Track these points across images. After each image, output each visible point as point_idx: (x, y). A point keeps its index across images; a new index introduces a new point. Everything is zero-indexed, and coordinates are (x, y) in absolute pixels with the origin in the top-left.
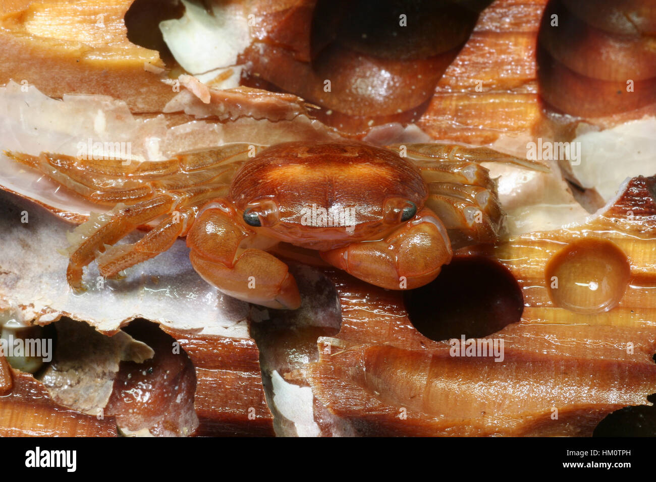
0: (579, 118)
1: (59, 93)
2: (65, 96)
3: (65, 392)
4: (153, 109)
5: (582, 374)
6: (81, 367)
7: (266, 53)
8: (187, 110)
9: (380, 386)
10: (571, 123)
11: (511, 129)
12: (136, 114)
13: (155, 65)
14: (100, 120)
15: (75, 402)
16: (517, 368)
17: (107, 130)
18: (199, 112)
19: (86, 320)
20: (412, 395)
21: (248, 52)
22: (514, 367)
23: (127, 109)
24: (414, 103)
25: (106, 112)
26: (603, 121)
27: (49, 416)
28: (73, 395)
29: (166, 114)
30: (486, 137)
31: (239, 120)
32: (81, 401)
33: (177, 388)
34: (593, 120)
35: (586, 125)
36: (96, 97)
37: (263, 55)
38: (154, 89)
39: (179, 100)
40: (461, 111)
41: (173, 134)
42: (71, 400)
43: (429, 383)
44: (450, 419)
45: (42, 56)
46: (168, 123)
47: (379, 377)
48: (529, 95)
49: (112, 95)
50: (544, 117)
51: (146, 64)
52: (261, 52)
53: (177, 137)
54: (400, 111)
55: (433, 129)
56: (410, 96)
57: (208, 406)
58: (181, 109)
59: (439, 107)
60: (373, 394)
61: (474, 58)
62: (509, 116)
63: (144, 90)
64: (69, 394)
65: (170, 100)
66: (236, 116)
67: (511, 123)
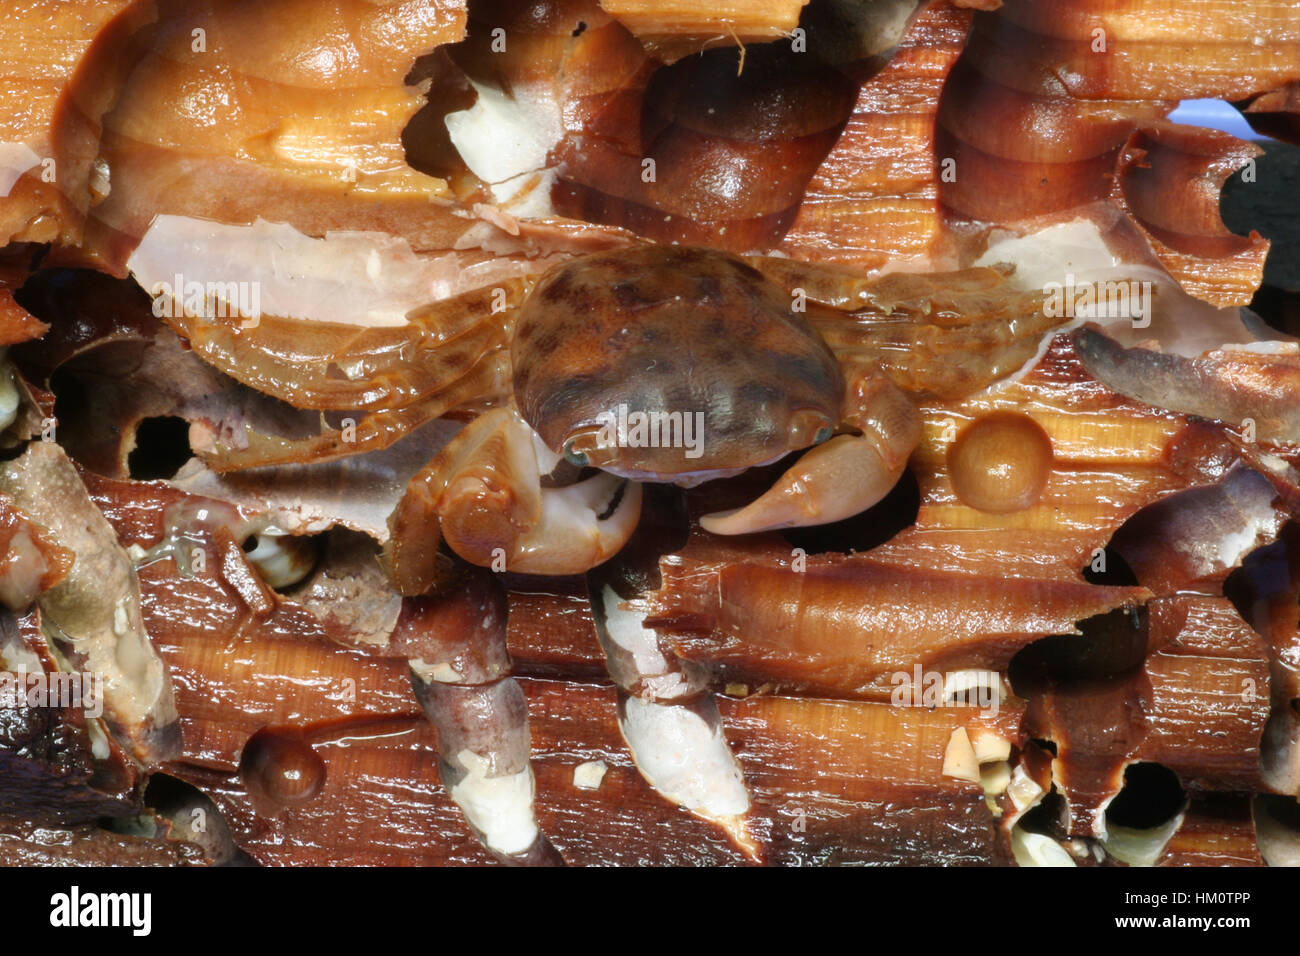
0: (992, 224)
1: (320, 231)
2: (328, 234)
3: (341, 606)
4: (440, 245)
5: (993, 596)
6: (360, 574)
7: (584, 149)
8: (485, 246)
9: (740, 616)
10: (981, 232)
11: (903, 250)
12: (419, 252)
13: (443, 197)
14: (374, 263)
15: (354, 621)
16: (912, 588)
17: (382, 274)
18: (501, 247)
19: (365, 529)
20: (780, 625)
21: (560, 147)
22: (908, 588)
23: (408, 246)
24: (778, 205)
25: (381, 252)
26: (1024, 225)
27: (324, 659)
28: (350, 611)
29: (458, 252)
30: (871, 261)
31: (553, 256)
32: (362, 621)
33: (483, 608)
34: (1011, 225)
35: (1001, 231)
36: (368, 234)
37: (580, 152)
38: (442, 222)
39: (474, 235)
40: (837, 225)
41: (467, 275)
42: (349, 618)
43: (802, 609)
44: (828, 658)
45: (298, 189)
46: (460, 261)
47: (738, 605)
48: (924, 202)
49: (388, 231)
50: (945, 229)
51: (432, 198)
52: (578, 147)
53: (474, 278)
54: (760, 215)
55: (802, 251)
56: (772, 194)
57: (524, 645)
58: (476, 245)
59: (810, 218)
60: (731, 629)
61: (853, 151)
62: (899, 233)
63: (429, 224)
64: (346, 609)
65: (462, 234)
66: (548, 252)
67: (904, 243)
